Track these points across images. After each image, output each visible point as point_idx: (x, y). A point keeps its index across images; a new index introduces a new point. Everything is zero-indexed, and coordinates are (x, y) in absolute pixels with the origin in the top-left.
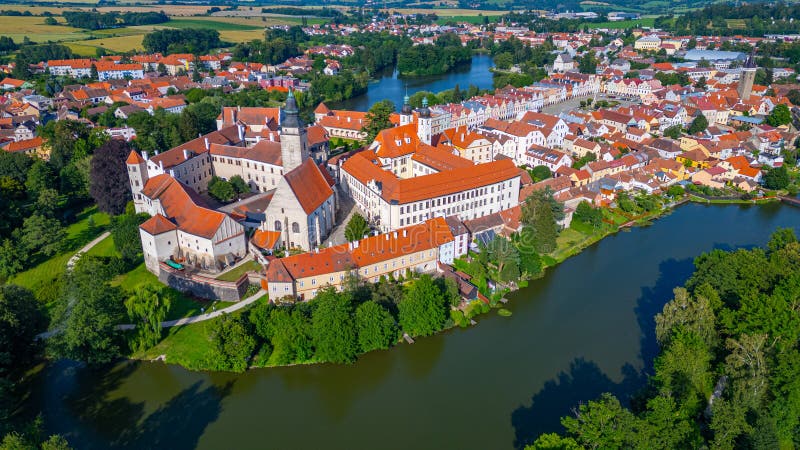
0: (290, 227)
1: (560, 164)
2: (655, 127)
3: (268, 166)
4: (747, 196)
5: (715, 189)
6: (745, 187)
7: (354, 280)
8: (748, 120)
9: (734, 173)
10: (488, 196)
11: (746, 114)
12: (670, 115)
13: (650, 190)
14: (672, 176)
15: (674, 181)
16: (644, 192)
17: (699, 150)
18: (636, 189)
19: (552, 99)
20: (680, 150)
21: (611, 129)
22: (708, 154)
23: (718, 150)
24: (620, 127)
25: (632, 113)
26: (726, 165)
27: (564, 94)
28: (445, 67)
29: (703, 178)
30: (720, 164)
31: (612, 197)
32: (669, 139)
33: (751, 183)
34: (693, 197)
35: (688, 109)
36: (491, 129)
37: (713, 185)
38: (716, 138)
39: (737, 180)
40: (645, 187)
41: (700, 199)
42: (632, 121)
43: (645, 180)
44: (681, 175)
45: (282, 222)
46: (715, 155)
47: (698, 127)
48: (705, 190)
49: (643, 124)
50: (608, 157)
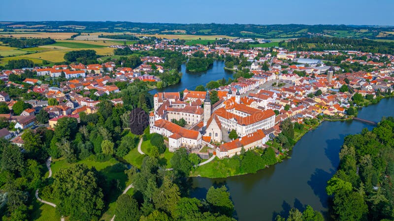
0: (215, 135)
1: (281, 109)
2: (304, 94)
3: (191, 115)
4: (342, 118)
5: (332, 116)
6: (341, 115)
7: (243, 150)
8: (334, 90)
9: (336, 111)
10: (268, 121)
11: (333, 88)
12: (309, 89)
13: (312, 117)
14: (317, 112)
15: (318, 113)
16: (310, 118)
17: (322, 102)
18: (307, 117)
19: (262, 83)
20: (315, 102)
21: (290, 95)
22: (326, 104)
23: (329, 102)
24: (293, 94)
25: (295, 89)
26: (333, 108)
27: (265, 80)
28: (206, 67)
29: (327, 112)
30: (331, 107)
31: (302, 120)
32: (310, 98)
33: (342, 113)
34: (326, 119)
35: (314, 87)
36: (252, 97)
37: (331, 115)
38: (325, 98)
39: (338, 112)
40: (311, 116)
41: (328, 120)
42: (297, 92)
43: (310, 113)
44: (320, 111)
45: (212, 133)
46: (328, 104)
47: (318, 93)
48: (329, 116)
49: (300, 93)
50: (293, 106)
